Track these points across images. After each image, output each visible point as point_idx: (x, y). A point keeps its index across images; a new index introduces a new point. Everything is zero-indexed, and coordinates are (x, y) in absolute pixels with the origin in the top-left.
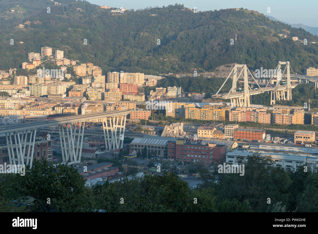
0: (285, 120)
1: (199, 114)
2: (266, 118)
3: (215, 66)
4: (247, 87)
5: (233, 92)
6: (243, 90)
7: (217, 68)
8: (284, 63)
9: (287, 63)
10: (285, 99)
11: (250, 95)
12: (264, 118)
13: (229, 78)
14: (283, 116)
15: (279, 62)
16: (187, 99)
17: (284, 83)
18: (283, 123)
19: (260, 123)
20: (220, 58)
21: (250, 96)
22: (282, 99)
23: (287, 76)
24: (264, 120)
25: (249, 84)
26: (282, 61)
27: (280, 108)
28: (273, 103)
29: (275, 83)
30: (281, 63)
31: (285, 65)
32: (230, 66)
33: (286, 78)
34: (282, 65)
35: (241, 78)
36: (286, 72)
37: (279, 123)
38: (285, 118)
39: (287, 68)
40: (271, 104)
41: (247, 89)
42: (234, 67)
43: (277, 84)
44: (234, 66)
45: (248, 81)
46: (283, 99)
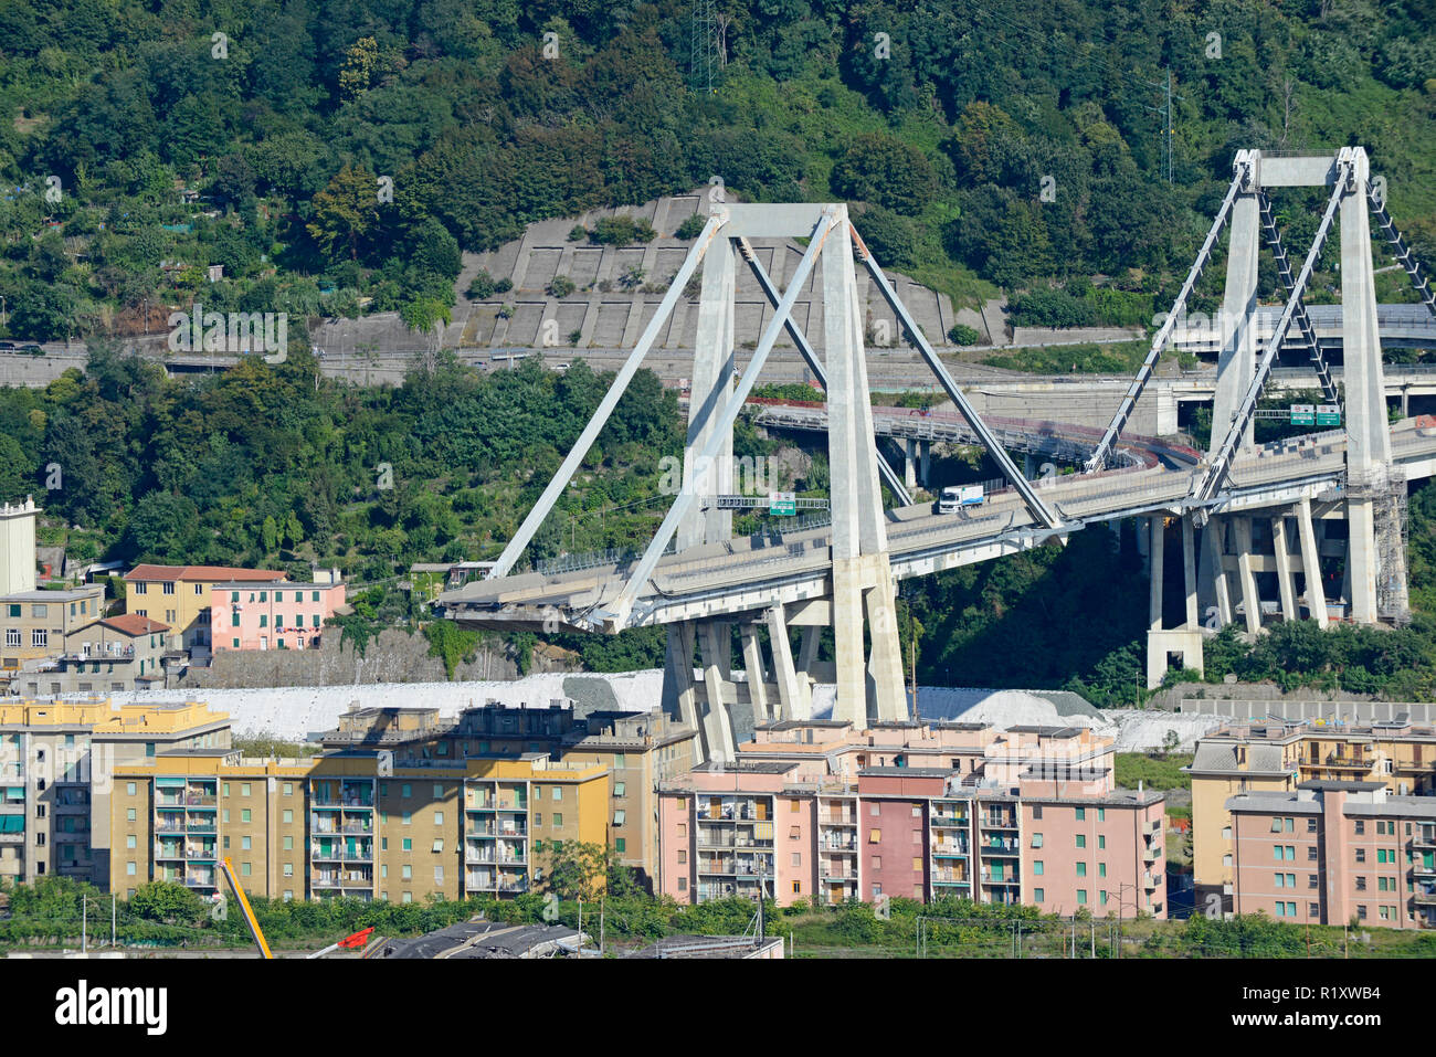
0: (1342, 871)
1: (281, 825)
2: (1105, 856)
3: (455, 229)
4: (864, 481)
5: (690, 539)
6: (813, 512)
7: (474, 265)
8: (1302, 171)
9: (1334, 174)
10: (1324, 614)
11: (901, 571)
12: (1092, 854)
13: (642, 379)
14: (1318, 822)
15: (1242, 156)
16: (118, 645)
17: (1301, 414)
18: (1321, 909)
19: (1045, 909)
20: (506, 134)
21: (908, 586)
22: (1290, 613)
23: (1337, 322)
24: (1093, 881)
25: (882, 442)
26: (1273, 150)
27: (1273, 728)
28: (1174, 661)
29: (1193, 416)
30: (1259, 167)
31: (1315, 199)
32: (643, 234)
33: (1335, 357)
34: (1274, 199)
35: (793, 373)
36: (1328, 284)
37: (1274, 915)
38: (1342, 837)
39: (1333, 232)
40: (1157, 669)
41: (865, 502)
42: (702, 243)
43: (1221, 428)
44: (689, 232)
45: (876, 399)
46: (1304, 613)
